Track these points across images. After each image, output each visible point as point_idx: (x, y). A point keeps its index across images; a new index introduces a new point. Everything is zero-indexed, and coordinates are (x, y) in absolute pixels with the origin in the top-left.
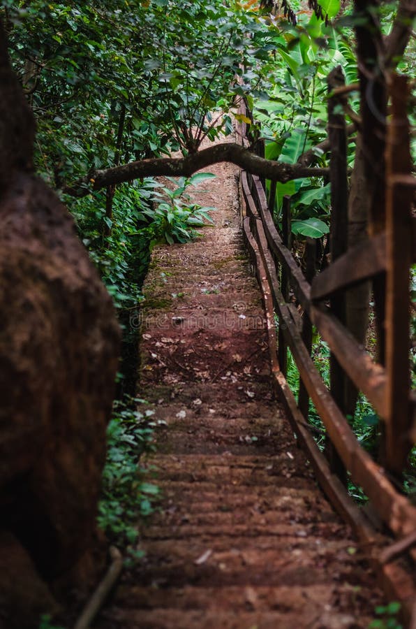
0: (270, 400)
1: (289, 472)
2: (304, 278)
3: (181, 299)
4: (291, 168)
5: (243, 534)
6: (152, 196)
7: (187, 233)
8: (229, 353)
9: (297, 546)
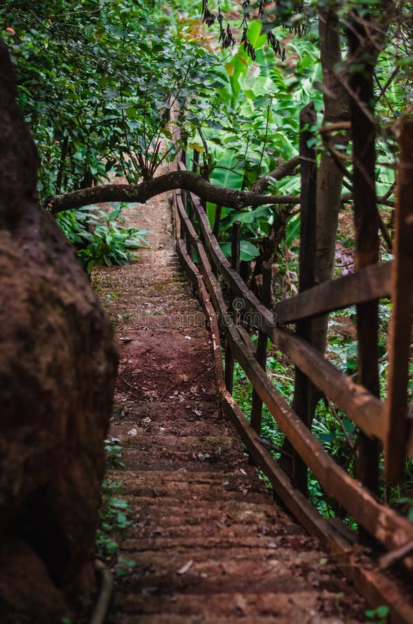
0: (218, 419)
1: (245, 488)
2: (258, 302)
3: (126, 320)
4: (245, 196)
5: (216, 546)
6: (88, 218)
7: (125, 255)
8: (175, 373)
9: (270, 557)
